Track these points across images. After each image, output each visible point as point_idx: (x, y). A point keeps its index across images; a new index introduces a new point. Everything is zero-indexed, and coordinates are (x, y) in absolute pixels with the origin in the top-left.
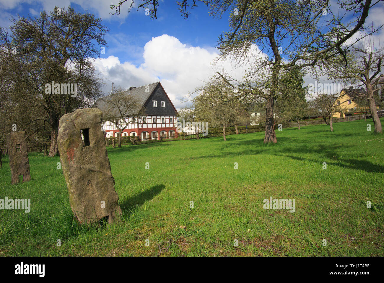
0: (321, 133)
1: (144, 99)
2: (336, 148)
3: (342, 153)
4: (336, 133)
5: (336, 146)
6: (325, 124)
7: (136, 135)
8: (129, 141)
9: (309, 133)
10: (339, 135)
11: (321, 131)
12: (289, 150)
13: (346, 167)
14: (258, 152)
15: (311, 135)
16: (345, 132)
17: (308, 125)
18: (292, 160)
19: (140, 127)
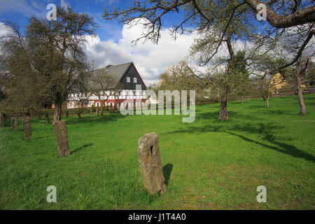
0: (260, 109)
1: (120, 76)
2: (272, 128)
3: (276, 134)
4: (272, 109)
5: (272, 125)
6: (262, 99)
7: (113, 105)
8: (107, 110)
9: (250, 108)
10: (274, 112)
11: (259, 107)
12: (237, 128)
13: (281, 151)
14: (216, 130)
15: (252, 110)
16: (278, 109)
17: (249, 99)
18: (244, 141)
19: (117, 98)
